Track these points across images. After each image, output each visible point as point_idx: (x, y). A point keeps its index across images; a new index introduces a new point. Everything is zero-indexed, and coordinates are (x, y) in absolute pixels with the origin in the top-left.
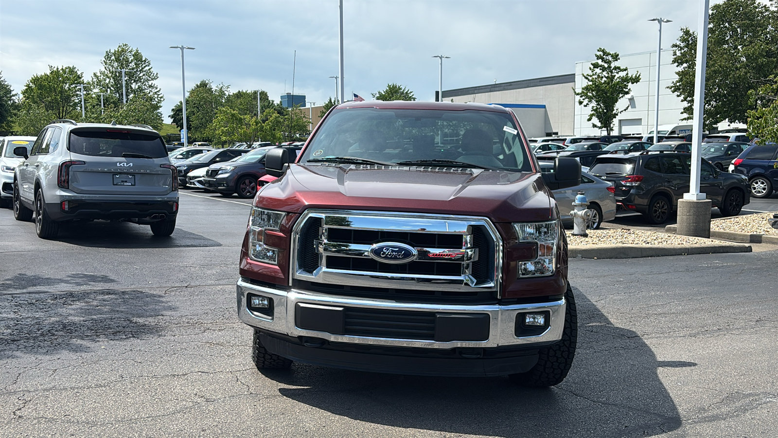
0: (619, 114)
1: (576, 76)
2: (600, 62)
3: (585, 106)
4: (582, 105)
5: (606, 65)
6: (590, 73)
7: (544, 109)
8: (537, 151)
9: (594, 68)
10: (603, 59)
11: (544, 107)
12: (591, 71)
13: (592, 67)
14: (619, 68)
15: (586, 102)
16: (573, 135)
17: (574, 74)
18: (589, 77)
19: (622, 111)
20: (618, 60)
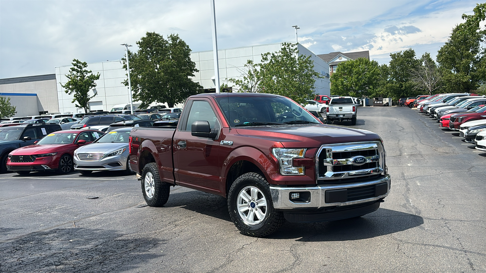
0: (91, 99)
1: (56, 76)
2: (76, 67)
3: (69, 94)
4: (68, 94)
5: (79, 70)
6: (70, 74)
7: (36, 96)
8: (62, 123)
9: (72, 71)
10: (77, 66)
11: (36, 95)
12: (70, 73)
13: (71, 70)
14: (87, 71)
15: (70, 91)
16: (58, 112)
17: (55, 74)
18: (69, 76)
19: (92, 97)
20: (87, 67)
